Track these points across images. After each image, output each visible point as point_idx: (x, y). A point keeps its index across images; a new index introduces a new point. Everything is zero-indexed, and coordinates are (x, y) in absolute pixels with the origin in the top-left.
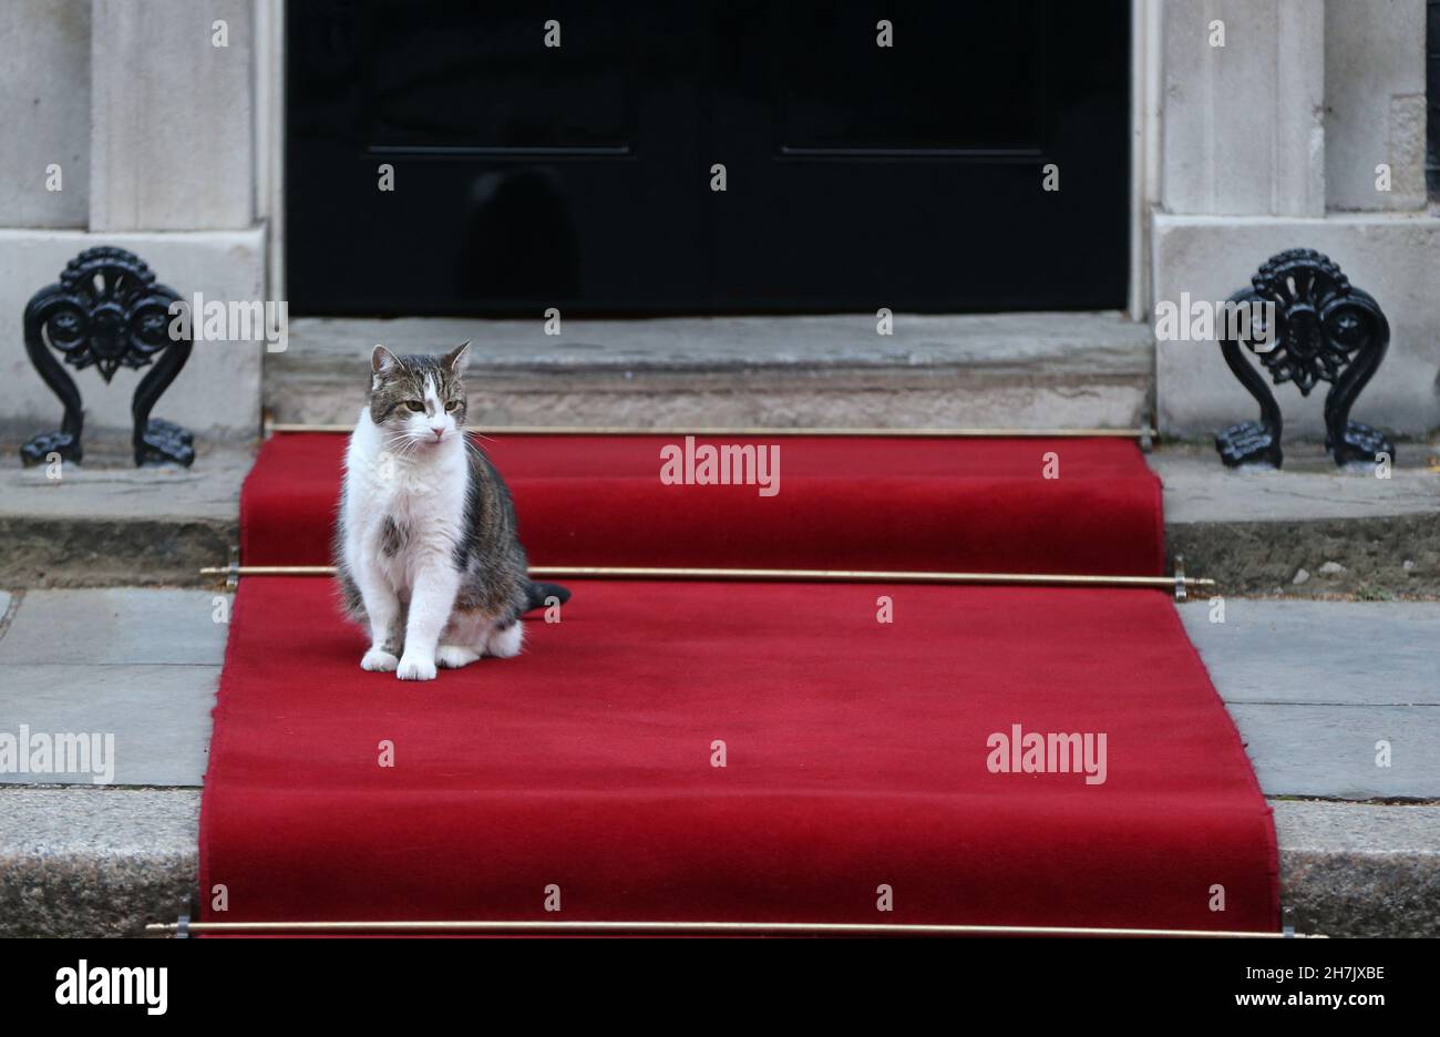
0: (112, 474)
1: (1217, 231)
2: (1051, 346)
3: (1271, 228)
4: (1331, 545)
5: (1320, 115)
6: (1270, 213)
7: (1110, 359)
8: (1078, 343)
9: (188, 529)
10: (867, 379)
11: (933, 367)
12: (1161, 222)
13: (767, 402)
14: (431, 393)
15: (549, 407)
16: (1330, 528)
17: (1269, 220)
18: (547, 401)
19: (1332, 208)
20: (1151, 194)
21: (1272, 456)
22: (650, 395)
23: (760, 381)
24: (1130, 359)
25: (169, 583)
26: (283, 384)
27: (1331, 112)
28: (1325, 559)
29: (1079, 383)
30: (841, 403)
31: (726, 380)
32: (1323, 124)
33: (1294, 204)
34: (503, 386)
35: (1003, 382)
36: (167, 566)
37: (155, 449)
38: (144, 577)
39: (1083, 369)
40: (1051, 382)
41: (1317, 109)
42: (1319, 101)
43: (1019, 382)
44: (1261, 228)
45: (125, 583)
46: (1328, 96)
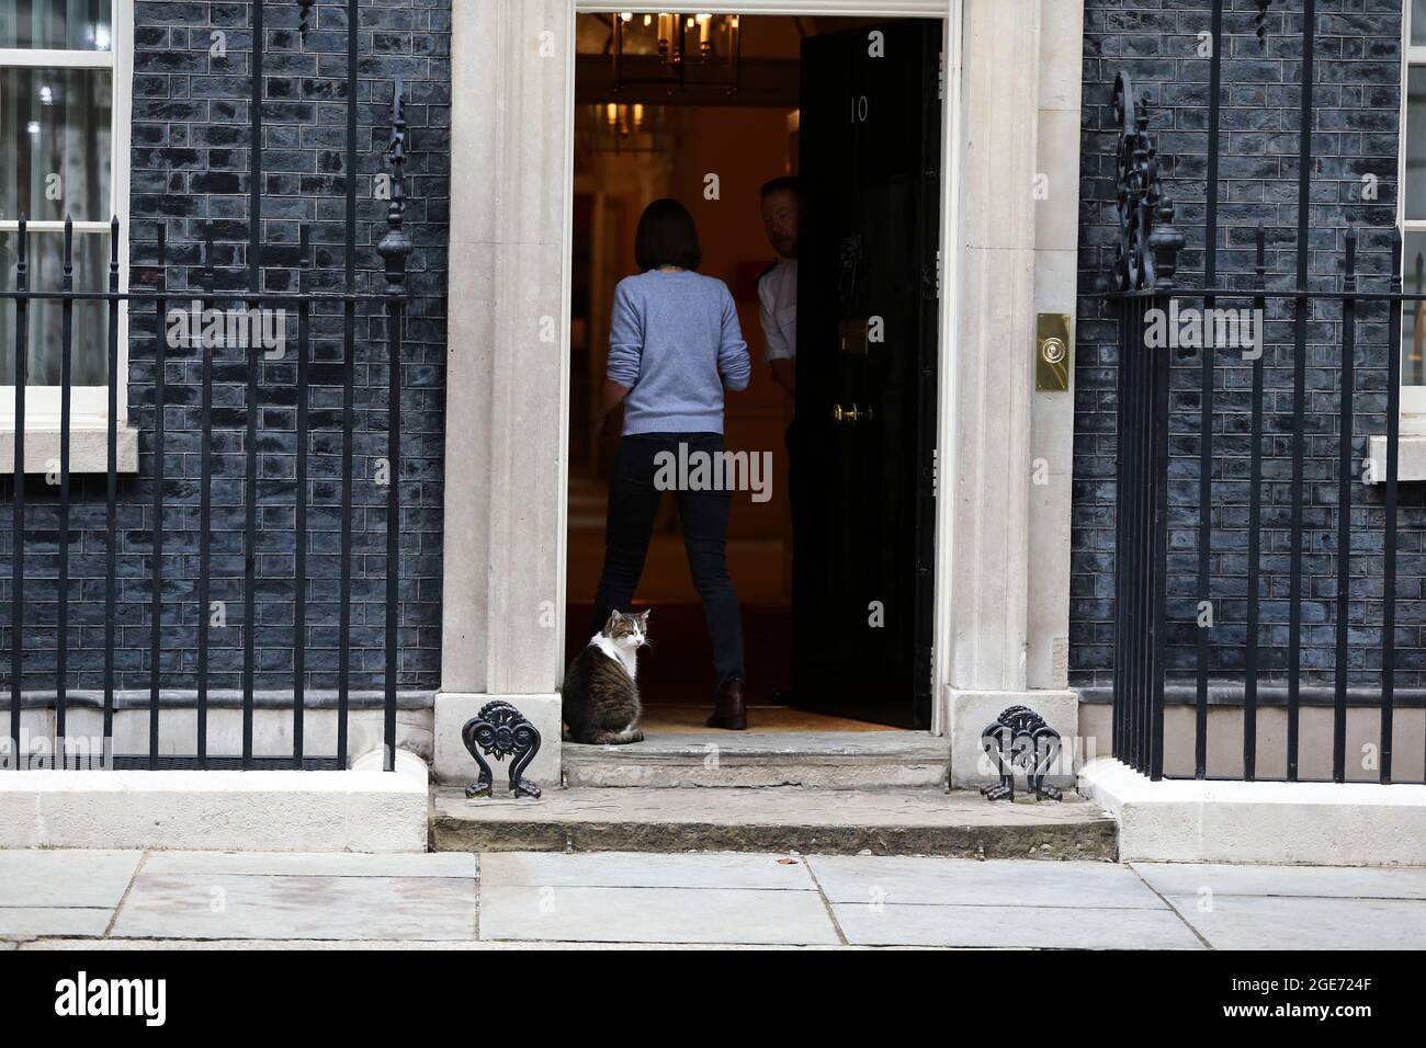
0: (506, 801)
1: (980, 697)
2: (906, 746)
3: (1003, 696)
4: (1046, 836)
5: (1025, 647)
6: (1001, 689)
7: (931, 752)
8: (918, 746)
9: (549, 826)
10: (825, 761)
11: (855, 755)
12: (954, 694)
13: (782, 770)
14: (636, 628)
15: (687, 772)
16: (1047, 829)
17: (1001, 693)
18: (685, 769)
19: (1029, 688)
20: (945, 680)
21: (1010, 797)
22: (731, 767)
23: (778, 760)
24: (940, 753)
25: (540, 850)
26: (571, 761)
27: (1029, 645)
28: (1044, 843)
29: (918, 763)
30: (814, 771)
31: (763, 761)
32: (1026, 651)
33: (1013, 686)
34: (668, 763)
35: (885, 762)
36: (541, 842)
37: (524, 791)
38: (530, 847)
39: (919, 757)
40: (906, 763)
41: (1023, 645)
42: (1025, 640)
43: (891, 762)
44: (999, 696)
45: (521, 849)
46: (1028, 639)
